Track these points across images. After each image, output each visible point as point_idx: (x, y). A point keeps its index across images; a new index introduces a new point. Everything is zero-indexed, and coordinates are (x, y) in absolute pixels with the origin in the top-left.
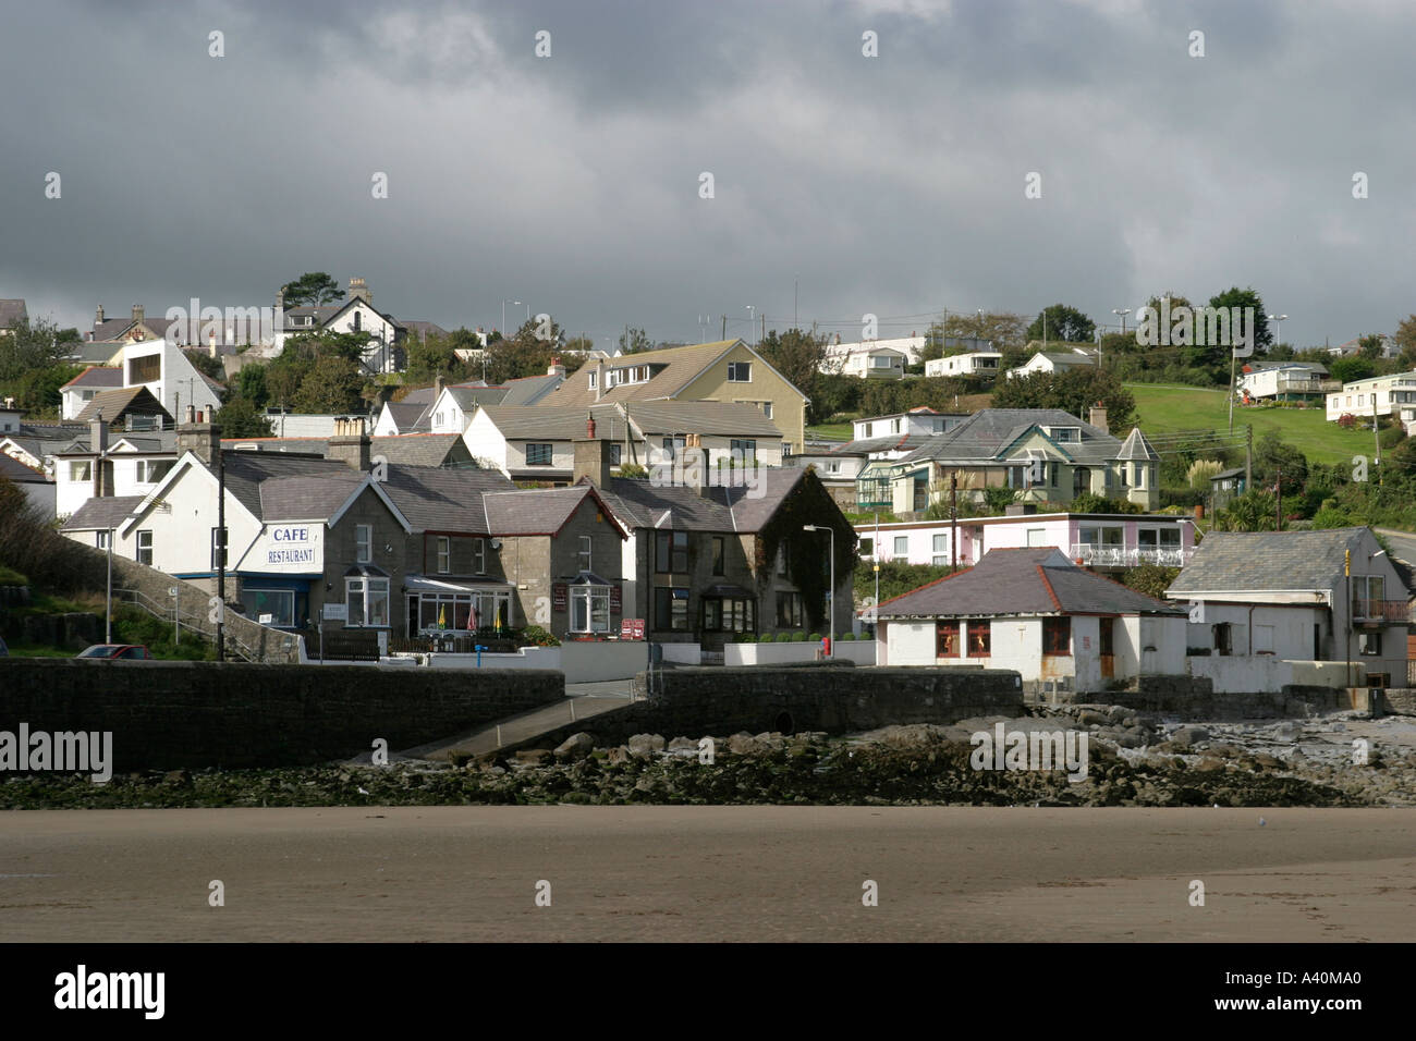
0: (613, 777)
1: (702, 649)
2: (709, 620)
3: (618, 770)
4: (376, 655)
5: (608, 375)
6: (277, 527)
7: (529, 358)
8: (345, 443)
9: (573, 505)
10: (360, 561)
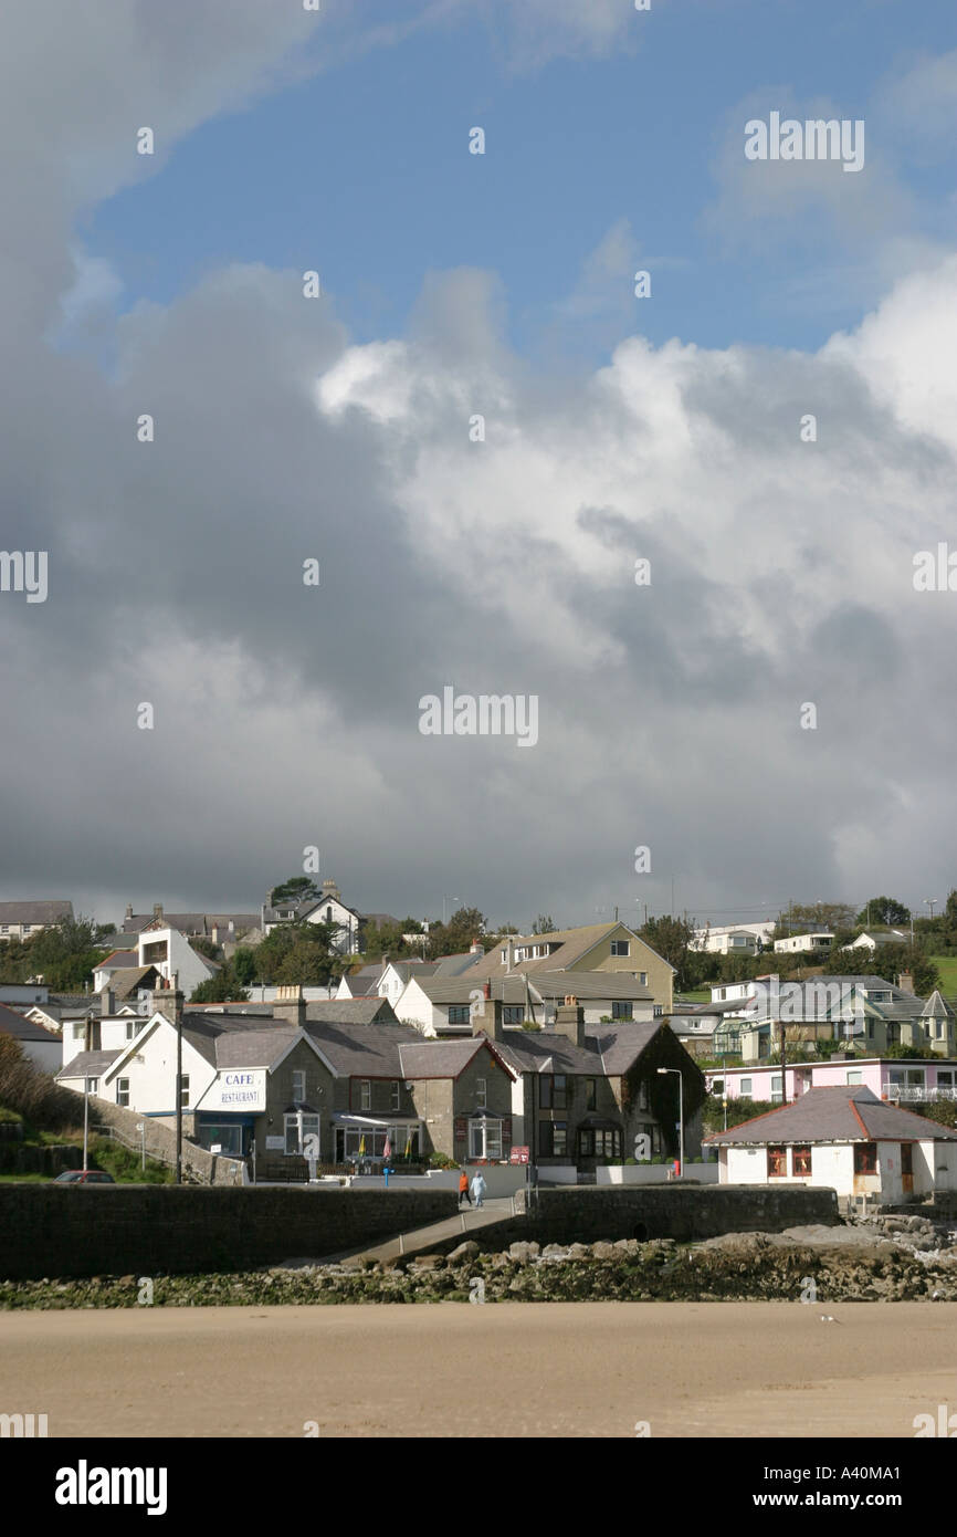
0: (493, 1278)
1: (578, 1171)
2: (584, 1148)
3: (498, 1273)
4: (307, 1178)
5: (517, 952)
6: (228, 1074)
7: (459, 940)
8: (285, 1005)
9: (471, 1054)
10: (295, 1101)
